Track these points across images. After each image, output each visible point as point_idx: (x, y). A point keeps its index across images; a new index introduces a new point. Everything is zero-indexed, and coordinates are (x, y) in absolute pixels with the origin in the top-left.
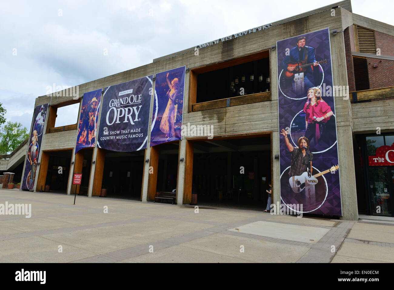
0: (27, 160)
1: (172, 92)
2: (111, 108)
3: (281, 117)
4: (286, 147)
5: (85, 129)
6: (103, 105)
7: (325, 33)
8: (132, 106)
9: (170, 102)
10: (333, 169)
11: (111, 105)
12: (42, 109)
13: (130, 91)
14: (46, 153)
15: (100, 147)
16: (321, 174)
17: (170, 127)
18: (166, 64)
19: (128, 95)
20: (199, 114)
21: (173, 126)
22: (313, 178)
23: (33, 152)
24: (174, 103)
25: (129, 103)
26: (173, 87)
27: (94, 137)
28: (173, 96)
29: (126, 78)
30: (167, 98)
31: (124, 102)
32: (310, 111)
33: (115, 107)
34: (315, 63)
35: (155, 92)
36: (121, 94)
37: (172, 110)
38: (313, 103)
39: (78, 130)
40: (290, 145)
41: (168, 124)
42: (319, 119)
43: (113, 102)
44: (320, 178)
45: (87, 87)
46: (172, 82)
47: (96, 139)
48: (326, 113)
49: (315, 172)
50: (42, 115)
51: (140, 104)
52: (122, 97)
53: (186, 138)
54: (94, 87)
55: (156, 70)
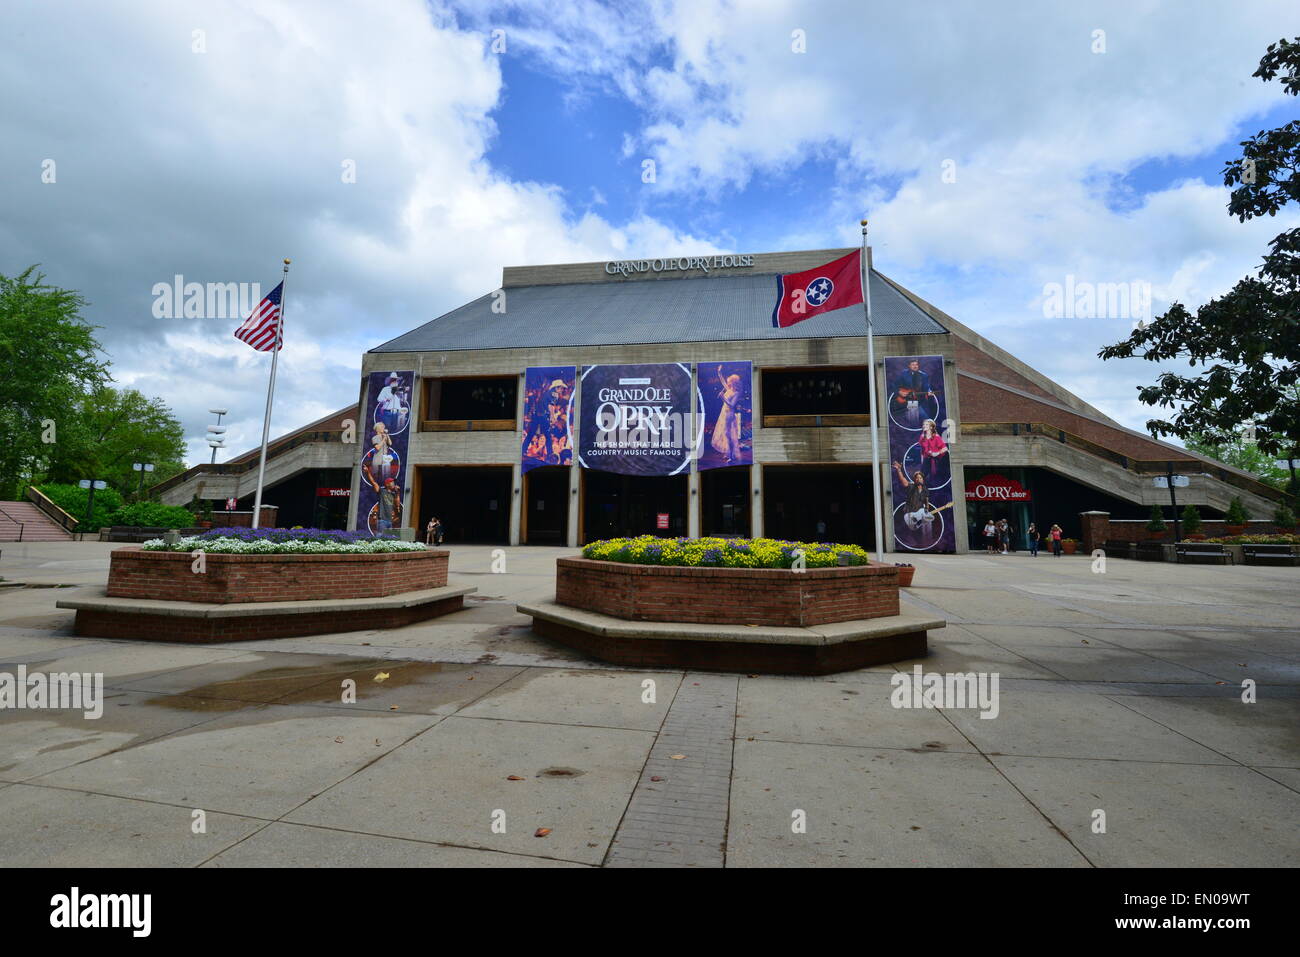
0: (362, 482)
1: (729, 394)
2: (603, 405)
3: (892, 447)
4: (900, 482)
5: (538, 432)
6: (583, 396)
7: (939, 361)
8: (652, 405)
9: (725, 407)
10: (948, 505)
11: (604, 398)
12: (394, 380)
13: (647, 381)
14: (422, 471)
15: (586, 466)
16: (937, 510)
17: (731, 446)
18: (714, 351)
19: (643, 387)
20: (779, 432)
21: (736, 444)
22: (930, 514)
23: (380, 467)
24: (734, 409)
25: (644, 398)
26: (730, 386)
27: (568, 447)
28: (730, 400)
29: (632, 358)
30: (721, 402)
31: (633, 397)
32: (925, 445)
33: (614, 402)
34: (930, 393)
35: (698, 390)
36: (622, 382)
37: (730, 421)
38: (929, 437)
39: (519, 434)
40: (904, 480)
41: (726, 440)
42: (935, 454)
43: (605, 393)
44: (936, 515)
45: (530, 358)
46: (729, 380)
47: (575, 453)
48: (941, 448)
49: (931, 509)
50: (394, 391)
51: (669, 405)
52: (623, 387)
53: (760, 463)
54: (552, 360)
55: (695, 356)
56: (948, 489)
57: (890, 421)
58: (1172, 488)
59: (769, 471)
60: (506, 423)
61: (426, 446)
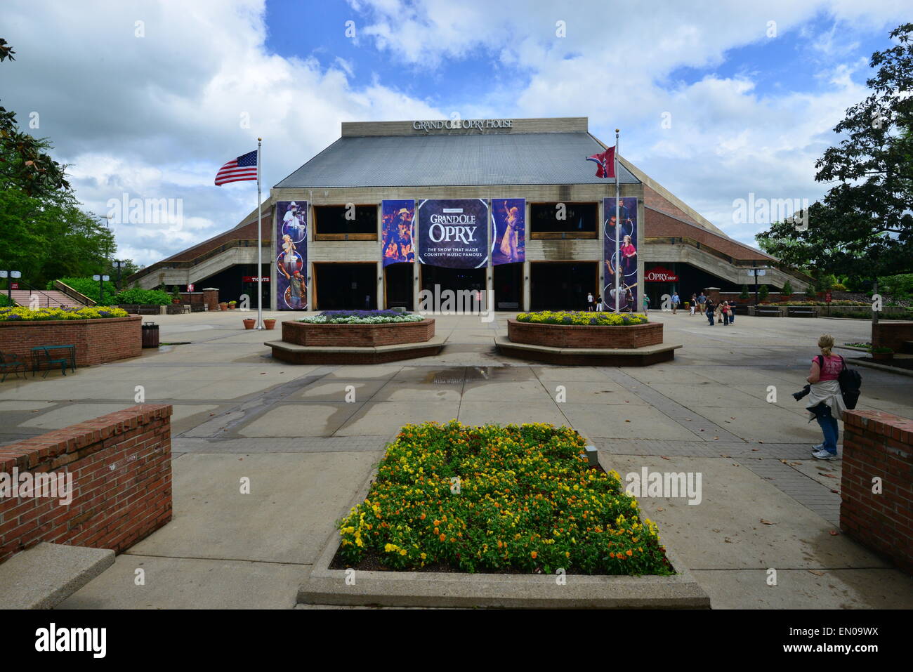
0: (278, 274)
1: (511, 219)
2: (434, 225)
3: (606, 251)
4: (609, 271)
5: (392, 241)
6: (420, 219)
7: (635, 199)
8: (464, 226)
9: (509, 227)
10: (635, 285)
11: (434, 221)
12: (293, 207)
13: (461, 210)
14: (317, 266)
15: (423, 263)
16: (629, 288)
17: (512, 251)
18: (502, 191)
19: (458, 214)
20: (541, 242)
21: (515, 250)
22: (624, 290)
23: (289, 263)
24: (514, 229)
25: (459, 222)
26: (512, 214)
27: (411, 251)
28: (512, 223)
29: (450, 195)
30: (506, 224)
31: (453, 220)
32: (624, 251)
33: (441, 223)
34: (629, 220)
35: (492, 216)
36: (445, 211)
37: (512, 236)
38: (626, 245)
39: (379, 243)
40: (611, 270)
41: (509, 247)
42: (629, 256)
43: (434, 217)
44: (628, 290)
45: (385, 193)
46: (511, 210)
47: (416, 255)
48: (633, 252)
49: (625, 287)
50: (294, 214)
51: (474, 226)
52: (446, 214)
53: (529, 261)
54: (399, 195)
55: (490, 195)
56: (635, 276)
57: (605, 236)
58: (756, 276)
59: (535, 266)
60: (369, 236)
61: (319, 250)
